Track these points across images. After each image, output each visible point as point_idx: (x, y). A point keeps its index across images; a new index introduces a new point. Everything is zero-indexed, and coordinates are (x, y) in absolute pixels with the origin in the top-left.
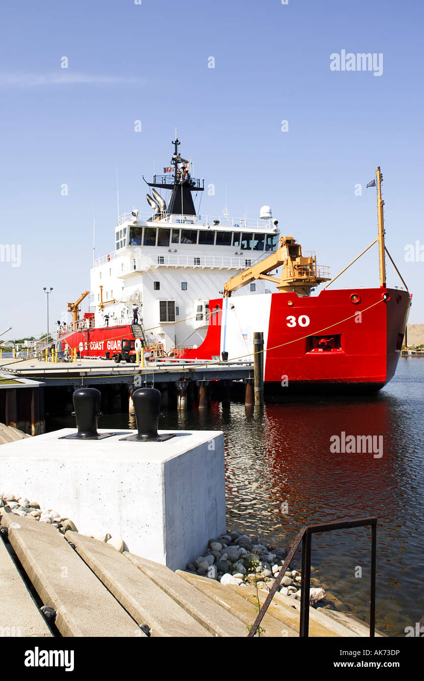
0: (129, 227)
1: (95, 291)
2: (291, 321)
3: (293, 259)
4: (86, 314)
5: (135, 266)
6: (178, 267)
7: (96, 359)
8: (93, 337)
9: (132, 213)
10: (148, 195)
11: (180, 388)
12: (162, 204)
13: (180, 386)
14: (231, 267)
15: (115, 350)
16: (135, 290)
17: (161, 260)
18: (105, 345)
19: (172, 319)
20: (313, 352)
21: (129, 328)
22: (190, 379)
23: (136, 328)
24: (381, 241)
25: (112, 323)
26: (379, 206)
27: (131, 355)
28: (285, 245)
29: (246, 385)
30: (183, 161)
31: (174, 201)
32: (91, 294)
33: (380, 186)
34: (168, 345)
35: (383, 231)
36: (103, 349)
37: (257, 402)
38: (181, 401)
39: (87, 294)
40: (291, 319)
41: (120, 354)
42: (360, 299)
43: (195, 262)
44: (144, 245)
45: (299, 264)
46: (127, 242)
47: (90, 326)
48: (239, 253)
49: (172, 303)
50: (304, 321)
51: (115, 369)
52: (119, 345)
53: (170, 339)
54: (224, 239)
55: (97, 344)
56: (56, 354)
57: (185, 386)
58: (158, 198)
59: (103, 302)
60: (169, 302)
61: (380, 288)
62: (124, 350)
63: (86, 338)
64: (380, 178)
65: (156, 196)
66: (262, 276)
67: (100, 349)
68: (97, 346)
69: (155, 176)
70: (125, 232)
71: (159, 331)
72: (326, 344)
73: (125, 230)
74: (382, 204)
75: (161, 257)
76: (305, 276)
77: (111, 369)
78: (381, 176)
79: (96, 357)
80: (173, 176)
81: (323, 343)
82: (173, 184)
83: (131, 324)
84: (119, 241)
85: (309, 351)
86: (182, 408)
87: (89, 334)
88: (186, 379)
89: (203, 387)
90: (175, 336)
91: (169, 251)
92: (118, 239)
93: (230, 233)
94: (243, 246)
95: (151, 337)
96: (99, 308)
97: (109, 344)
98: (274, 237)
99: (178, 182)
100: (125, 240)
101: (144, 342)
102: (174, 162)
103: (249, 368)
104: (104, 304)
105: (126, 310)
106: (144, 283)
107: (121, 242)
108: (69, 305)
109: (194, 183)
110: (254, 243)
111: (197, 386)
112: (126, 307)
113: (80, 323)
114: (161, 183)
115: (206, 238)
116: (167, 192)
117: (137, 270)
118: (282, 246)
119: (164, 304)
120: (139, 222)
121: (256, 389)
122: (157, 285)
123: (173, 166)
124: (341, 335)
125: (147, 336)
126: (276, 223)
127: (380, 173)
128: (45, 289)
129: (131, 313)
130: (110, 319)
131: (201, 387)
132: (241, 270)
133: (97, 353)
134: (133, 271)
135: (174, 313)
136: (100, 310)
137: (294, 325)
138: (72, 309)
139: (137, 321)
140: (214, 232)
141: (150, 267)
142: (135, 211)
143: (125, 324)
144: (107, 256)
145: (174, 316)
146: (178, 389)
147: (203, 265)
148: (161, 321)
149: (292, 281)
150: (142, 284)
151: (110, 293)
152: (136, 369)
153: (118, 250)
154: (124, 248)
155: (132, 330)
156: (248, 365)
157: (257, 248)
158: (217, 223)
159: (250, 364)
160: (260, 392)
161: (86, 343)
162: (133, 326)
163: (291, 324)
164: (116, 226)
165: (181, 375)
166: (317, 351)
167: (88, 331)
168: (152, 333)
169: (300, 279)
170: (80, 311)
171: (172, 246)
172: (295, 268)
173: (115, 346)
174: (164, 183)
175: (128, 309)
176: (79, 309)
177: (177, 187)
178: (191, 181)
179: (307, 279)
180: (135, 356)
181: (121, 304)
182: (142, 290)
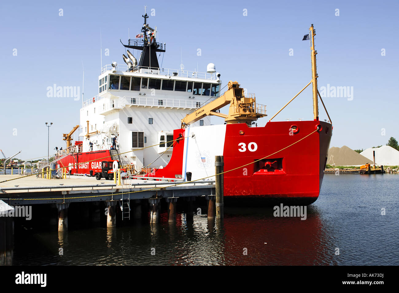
0: (110, 75)
1: (83, 125)
2: (242, 147)
3: (238, 99)
4: (76, 142)
5: (113, 105)
6: (147, 106)
7: (83, 176)
8: (81, 159)
9: (112, 64)
10: (124, 55)
11: (152, 204)
12: (134, 61)
13: (153, 202)
14: (186, 107)
15: (97, 169)
16: (114, 123)
17: (134, 101)
18: (90, 165)
19: (141, 145)
20: (259, 172)
21: (109, 152)
22: (161, 196)
23: (114, 152)
24: (314, 83)
25: (95, 149)
26: (313, 55)
27: (109, 174)
28: (232, 88)
29: (209, 200)
30: (151, 29)
31: (143, 58)
32: (80, 128)
33: (314, 39)
34: (138, 166)
35: (316, 75)
36: (88, 168)
37: (218, 216)
38: (153, 216)
39: (78, 127)
40: (242, 145)
41: (101, 173)
42: (299, 129)
43: (159, 103)
44: (121, 89)
45: (244, 103)
46: (108, 86)
47: (79, 151)
48: (192, 97)
49: (141, 134)
50: (253, 147)
51: (94, 188)
52: (100, 165)
53: (139, 160)
54: (181, 86)
55: (84, 164)
56: (50, 172)
57: (157, 203)
58: (132, 57)
59: (89, 133)
60: (139, 133)
61: (313, 120)
62: (103, 169)
63: (76, 160)
64: (313, 33)
65: (130, 55)
66: (212, 113)
67: (86, 168)
68: (84, 166)
69: (129, 40)
70: (106, 80)
71: (131, 154)
72: (270, 166)
73: (106, 77)
74: (315, 53)
75: (133, 99)
76: (248, 113)
77: (91, 188)
78: (314, 31)
79: (83, 174)
80: (143, 40)
81: (268, 165)
82: (143, 46)
83: (109, 149)
84: (102, 86)
85: (256, 171)
86: (154, 222)
87: (78, 157)
88: (158, 197)
89: (172, 203)
90: (144, 158)
91: (140, 94)
92: (100, 85)
93: (185, 82)
94: (194, 92)
95: (126, 159)
96: (86, 137)
97: (93, 165)
98: (217, 86)
99: (147, 44)
100: (106, 85)
101: (120, 163)
102: (144, 30)
103: (211, 186)
104: (90, 135)
105: (106, 139)
106: (120, 118)
107: (103, 87)
108: (64, 135)
109: (159, 46)
110: (202, 91)
111: (167, 202)
112: (106, 137)
113: (72, 148)
114: (134, 45)
115: (168, 85)
116: (138, 52)
117: (115, 108)
118: (229, 89)
119: (135, 134)
120: (117, 72)
121: (217, 205)
122: (130, 120)
123: (143, 33)
124: (282, 158)
125: (122, 159)
126: (219, 76)
127: (313, 29)
128: (46, 124)
129: (110, 141)
130: (94, 146)
131: (171, 203)
132: (193, 110)
133: (84, 171)
134: (112, 109)
135: (143, 141)
136: (86, 139)
137: (245, 150)
138: (66, 138)
139: (115, 147)
140: (173, 81)
141: (125, 106)
142: (114, 63)
143: (105, 149)
144: (92, 98)
145: (143, 143)
146: (151, 205)
147: (165, 106)
148: (133, 147)
149: (238, 116)
150: (119, 119)
151: (94, 126)
152: (114, 187)
153: (101, 93)
154: (105, 91)
155: (110, 154)
156: (210, 183)
157: (205, 94)
158: (176, 74)
159: (212, 182)
160: (220, 207)
161: (76, 164)
162: (111, 151)
163: (242, 149)
164: (100, 75)
165: (154, 193)
166: (262, 171)
167: (77, 154)
168: (126, 156)
169: (244, 115)
170: (72, 140)
171: (142, 90)
172: (240, 106)
173: (97, 166)
174: (136, 45)
175: (107, 138)
176: (72, 138)
177: (146, 48)
178: (156, 44)
179: (250, 114)
180: (113, 174)
181: (102, 134)
182: (118, 124)
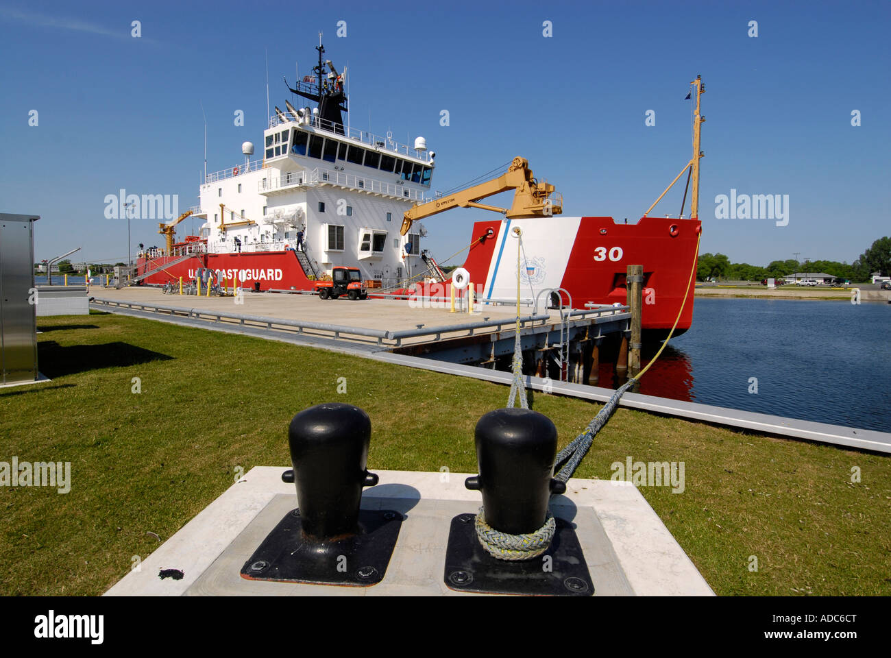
0: (294, 129)
1: (210, 209)
2: (600, 254)
4: (189, 237)
6: (345, 188)
8: (214, 263)
11: (578, 351)
14: (396, 195)
16: (296, 209)
19: (341, 246)
20: (616, 292)
24: (696, 165)
25: (249, 249)
27: (350, 290)
29: (622, 339)
39: (189, 214)
40: (601, 251)
43: (359, 185)
44: (308, 155)
46: (289, 148)
48: (401, 182)
49: (341, 229)
50: (616, 254)
52: (270, 275)
59: (225, 223)
60: (338, 227)
63: (203, 265)
66: (471, 204)
67: (230, 278)
69: (297, 83)
70: (284, 137)
71: (325, 259)
73: (288, 131)
75: (325, 174)
82: (318, 95)
84: (273, 147)
91: (335, 168)
92: (269, 144)
94: (402, 176)
96: (220, 230)
97: (249, 273)
98: (430, 171)
100: (287, 145)
102: (317, 71)
104: (227, 226)
106: (307, 202)
107: (278, 148)
108: (161, 226)
110: (411, 174)
114: (306, 92)
115: (372, 160)
118: (516, 169)
119: (333, 229)
120: (305, 126)
121: (637, 346)
122: (322, 207)
124: (653, 272)
126: (434, 156)
131: (595, 347)
135: (343, 240)
136: (220, 233)
137: (603, 258)
138: (165, 230)
139: (302, 246)
140: (379, 154)
141: (315, 184)
145: (343, 244)
148: (329, 248)
151: (238, 213)
154: (286, 155)
155: (296, 258)
158: (382, 145)
163: (600, 257)
164: (265, 130)
166: (620, 291)
167: (205, 256)
171: (338, 162)
173: (262, 275)
176: (176, 232)
177: (326, 99)
181: (262, 226)
182: (305, 211)
